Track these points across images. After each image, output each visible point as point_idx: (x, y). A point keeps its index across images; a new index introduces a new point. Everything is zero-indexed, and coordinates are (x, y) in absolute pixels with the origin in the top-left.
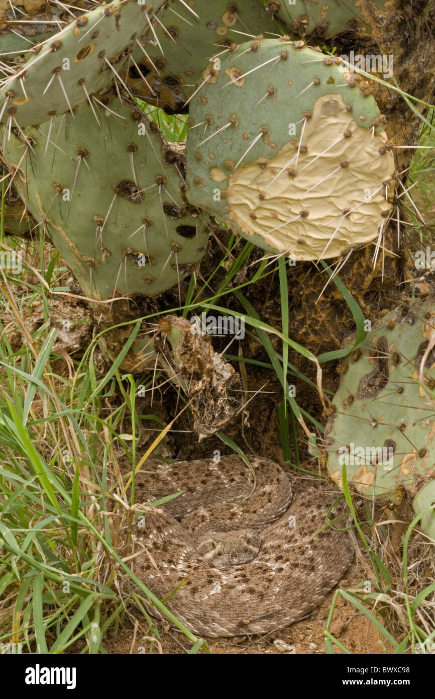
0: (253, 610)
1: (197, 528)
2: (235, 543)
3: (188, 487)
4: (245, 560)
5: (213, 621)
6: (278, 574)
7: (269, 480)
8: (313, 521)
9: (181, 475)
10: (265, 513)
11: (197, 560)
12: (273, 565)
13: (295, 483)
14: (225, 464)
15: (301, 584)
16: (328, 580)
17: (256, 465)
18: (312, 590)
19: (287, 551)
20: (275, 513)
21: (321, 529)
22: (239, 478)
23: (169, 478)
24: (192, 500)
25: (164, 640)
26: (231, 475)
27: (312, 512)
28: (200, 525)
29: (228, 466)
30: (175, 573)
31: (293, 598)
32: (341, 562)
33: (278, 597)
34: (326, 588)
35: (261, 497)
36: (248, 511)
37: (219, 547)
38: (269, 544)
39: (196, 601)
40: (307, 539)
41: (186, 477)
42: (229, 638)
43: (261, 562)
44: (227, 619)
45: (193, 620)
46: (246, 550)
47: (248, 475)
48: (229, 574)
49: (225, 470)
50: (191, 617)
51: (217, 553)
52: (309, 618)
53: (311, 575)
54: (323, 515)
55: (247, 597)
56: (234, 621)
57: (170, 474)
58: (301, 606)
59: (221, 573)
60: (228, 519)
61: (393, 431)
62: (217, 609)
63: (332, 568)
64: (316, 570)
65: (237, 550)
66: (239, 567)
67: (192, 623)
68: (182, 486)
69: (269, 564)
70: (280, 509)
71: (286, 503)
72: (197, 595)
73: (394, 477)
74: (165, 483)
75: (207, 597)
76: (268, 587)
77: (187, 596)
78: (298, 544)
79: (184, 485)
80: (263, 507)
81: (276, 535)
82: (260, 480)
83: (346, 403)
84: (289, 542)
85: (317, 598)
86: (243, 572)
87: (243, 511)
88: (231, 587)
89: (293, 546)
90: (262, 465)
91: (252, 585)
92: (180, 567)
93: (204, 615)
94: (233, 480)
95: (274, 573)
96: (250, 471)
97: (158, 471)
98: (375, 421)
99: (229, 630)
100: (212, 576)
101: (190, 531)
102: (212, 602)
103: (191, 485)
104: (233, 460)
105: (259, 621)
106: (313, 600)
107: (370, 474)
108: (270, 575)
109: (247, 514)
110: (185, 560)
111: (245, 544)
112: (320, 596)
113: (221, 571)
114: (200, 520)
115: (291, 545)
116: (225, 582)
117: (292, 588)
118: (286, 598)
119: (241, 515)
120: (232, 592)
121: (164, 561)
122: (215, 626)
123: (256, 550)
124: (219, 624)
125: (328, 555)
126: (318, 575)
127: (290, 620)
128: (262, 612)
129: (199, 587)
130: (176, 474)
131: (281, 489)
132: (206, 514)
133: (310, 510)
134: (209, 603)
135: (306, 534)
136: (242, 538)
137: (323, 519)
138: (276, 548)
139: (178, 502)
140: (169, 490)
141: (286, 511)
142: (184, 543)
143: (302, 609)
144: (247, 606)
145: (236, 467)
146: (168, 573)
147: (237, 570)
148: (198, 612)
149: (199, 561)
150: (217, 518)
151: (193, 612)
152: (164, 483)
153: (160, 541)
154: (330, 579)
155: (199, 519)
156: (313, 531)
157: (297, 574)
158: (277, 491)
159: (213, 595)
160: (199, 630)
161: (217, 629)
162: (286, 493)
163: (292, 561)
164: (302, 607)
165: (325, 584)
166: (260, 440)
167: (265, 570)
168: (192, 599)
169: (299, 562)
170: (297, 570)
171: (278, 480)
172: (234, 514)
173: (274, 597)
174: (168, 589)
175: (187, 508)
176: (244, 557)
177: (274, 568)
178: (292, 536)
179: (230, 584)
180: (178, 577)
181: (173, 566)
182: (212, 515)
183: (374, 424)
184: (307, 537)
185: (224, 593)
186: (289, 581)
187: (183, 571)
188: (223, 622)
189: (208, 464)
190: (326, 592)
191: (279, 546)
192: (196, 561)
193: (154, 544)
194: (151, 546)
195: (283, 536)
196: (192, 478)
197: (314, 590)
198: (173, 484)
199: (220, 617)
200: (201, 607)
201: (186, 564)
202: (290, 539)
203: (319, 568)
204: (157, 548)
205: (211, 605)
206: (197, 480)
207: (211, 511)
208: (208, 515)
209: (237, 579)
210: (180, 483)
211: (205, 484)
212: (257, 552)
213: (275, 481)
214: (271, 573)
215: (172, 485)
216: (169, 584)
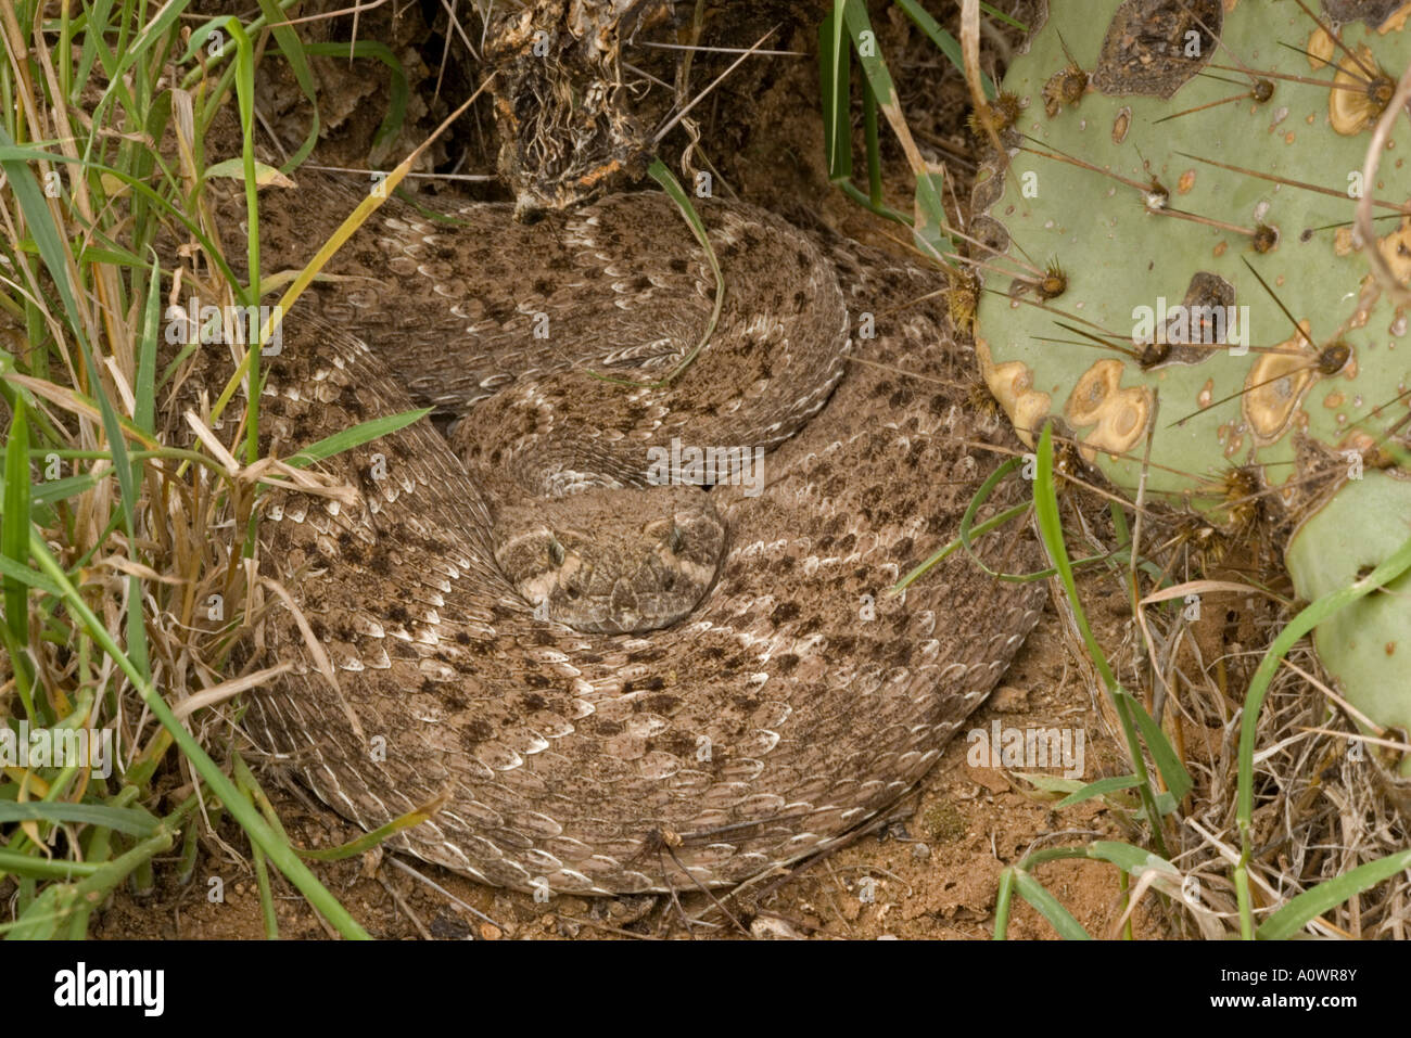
0: (684, 811)
1: (508, 453)
2: (629, 556)
3: (486, 303)
4: (664, 617)
5: (539, 843)
6: (780, 680)
7: (769, 297)
8: (913, 462)
9: (465, 261)
10: (748, 413)
11: (493, 609)
12: (763, 640)
13: (861, 294)
14: (622, 228)
15: (861, 714)
16: (954, 694)
17: (728, 237)
18: (897, 734)
19: (816, 584)
20: (784, 416)
21: (940, 494)
22: (667, 279)
23: (421, 269)
24: (501, 346)
25: (360, 901)
26: (640, 267)
27: (913, 424)
28: (520, 442)
29: (630, 237)
30: (410, 662)
31: (828, 767)
32: (1003, 623)
33: (773, 766)
34: (946, 724)
35: (739, 359)
36: (686, 407)
37: (571, 565)
38: (751, 549)
39: (480, 772)
40: (887, 538)
41: (483, 267)
42: (591, 899)
43: (720, 629)
44: (588, 839)
45: (468, 836)
46: (669, 582)
47: (696, 271)
48: (604, 674)
49: (619, 250)
50: (462, 824)
51: (563, 585)
52: (884, 829)
53: (897, 679)
54: (950, 442)
55: (661, 767)
56: (613, 848)
57: (427, 255)
58: (855, 791)
59: (573, 671)
60: (616, 427)
61: (1224, 244)
62: (556, 805)
63: (971, 650)
64: (915, 658)
65: (636, 584)
66: (642, 643)
67: (465, 847)
68: (468, 297)
69: (748, 638)
70: (802, 401)
71: (822, 380)
72: (483, 753)
73: (1219, 431)
74: (409, 284)
75: (519, 761)
76: (741, 732)
77: (447, 754)
78: (854, 556)
79: (474, 294)
80: (740, 394)
81: (780, 512)
82: (736, 292)
83: (1058, 97)
84: (824, 546)
85: (913, 758)
86: (653, 668)
87: (670, 405)
88: (610, 729)
89: (836, 566)
90: (749, 239)
91: (684, 723)
92: (430, 639)
93: (508, 823)
94: (643, 284)
95: (763, 677)
96: (705, 256)
97: (385, 242)
98: (1159, 190)
99: (596, 876)
100: (542, 682)
101: (484, 463)
102: (539, 782)
103: (499, 295)
104: (649, 215)
105: (703, 847)
106: (900, 767)
107: (1132, 399)
108: (752, 685)
109: (684, 415)
110: (451, 614)
111: (667, 559)
112: (924, 751)
113: (574, 662)
114: (520, 422)
115: (830, 561)
116: (587, 709)
117: (824, 730)
118: (802, 767)
119: (664, 419)
120: (612, 744)
121: (373, 610)
122: (543, 862)
123: (703, 574)
124: (561, 854)
125: (960, 599)
126: (920, 680)
127: (813, 842)
128: (713, 820)
129: (493, 723)
130: (447, 255)
131: (809, 330)
132: (544, 404)
133: (907, 416)
134: (526, 783)
135: (885, 516)
136: (655, 533)
137: (952, 456)
138: (776, 569)
139: (448, 350)
140: (420, 310)
141: (823, 408)
142: (451, 537)
143: (859, 804)
144: (663, 796)
145: (660, 241)
146: (386, 661)
147: (633, 658)
148: (484, 811)
149: (501, 614)
150: (580, 421)
151: (466, 809)
152: (403, 286)
153: (364, 534)
154: (963, 690)
155: (517, 420)
156: (912, 504)
157: (847, 680)
158: (792, 339)
159: (542, 754)
160: (486, 868)
161: (555, 869)
162: (827, 341)
163: (830, 629)
164: (860, 796)
165: (943, 710)
166: (747, 121)
167: (733, 664)
168: (467, 765)
169: (857, 631)
170: (849, 663)
171: (800, 298)
172: (638, 413)
173: (760, 765)
174: (381, 722)
175: (478, 374)
176: (660, 609)
177: (765, 657)
178: (838, 523)
179: (604, 716)
180: (419, 681)
181: (405, 636)
182: (564, 408)
183: (1155, 201)
184: (890, 530)
185: (582, 748)
186: (818, 707)
187: (439, 657)
188: (572, 849)
189: (563, 226)
190: (945, 735)
191: (788, 563)
192: (488, 615)
193: (345, 539)
194: (329, 547)
195: (804, 521)
196: (503, 271)
197: (905, 735)
198: (437, 288)
199: (565, 832)
200: (499, 795)
201: (453, 627)
202: (829, 537)
203: (927, 649)
204: (354, 557)
205: (532, 789)
206: (519, 280)
207: (561, 393)
208: (549, 407)
209: (631, 696)
210: (462, 289)
211: (548, 294)
212: (708, 580)
213: (789, 304)
214: (756, 677)
215: (432, 293)
216: (387, 704)
